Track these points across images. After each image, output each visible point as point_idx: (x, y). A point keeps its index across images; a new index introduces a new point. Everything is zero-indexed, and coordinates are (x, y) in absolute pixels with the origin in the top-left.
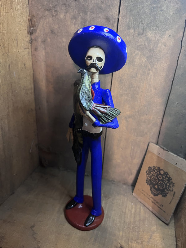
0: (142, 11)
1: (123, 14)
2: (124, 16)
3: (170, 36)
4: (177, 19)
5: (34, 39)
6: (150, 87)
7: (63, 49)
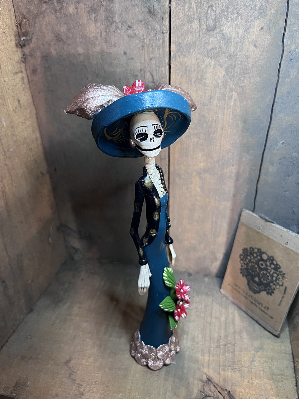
5: (28, 54)
6: (235, 119)
7: (81, 67)
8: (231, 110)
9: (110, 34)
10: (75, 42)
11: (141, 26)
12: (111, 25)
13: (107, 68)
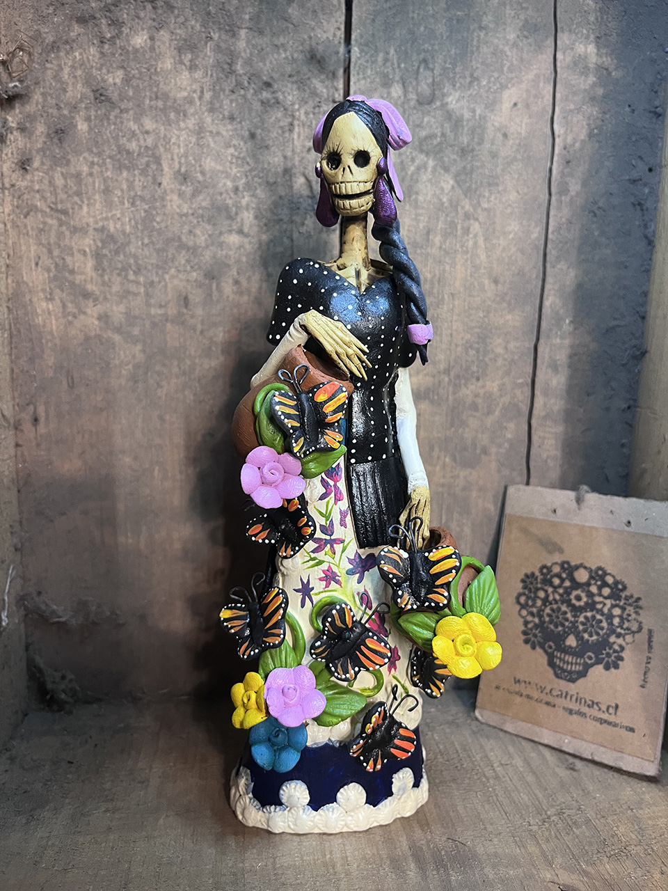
1: (361, 37)
2: (367, 45)
3: (515, 104)
4: (531, 54)
6: (476, 275)
7: (147, 159)
8: (469, 255)
9: (222, 97)
10: (139, 106)
11: (289, 85)
12: (227, 77)
13: (209, 164)
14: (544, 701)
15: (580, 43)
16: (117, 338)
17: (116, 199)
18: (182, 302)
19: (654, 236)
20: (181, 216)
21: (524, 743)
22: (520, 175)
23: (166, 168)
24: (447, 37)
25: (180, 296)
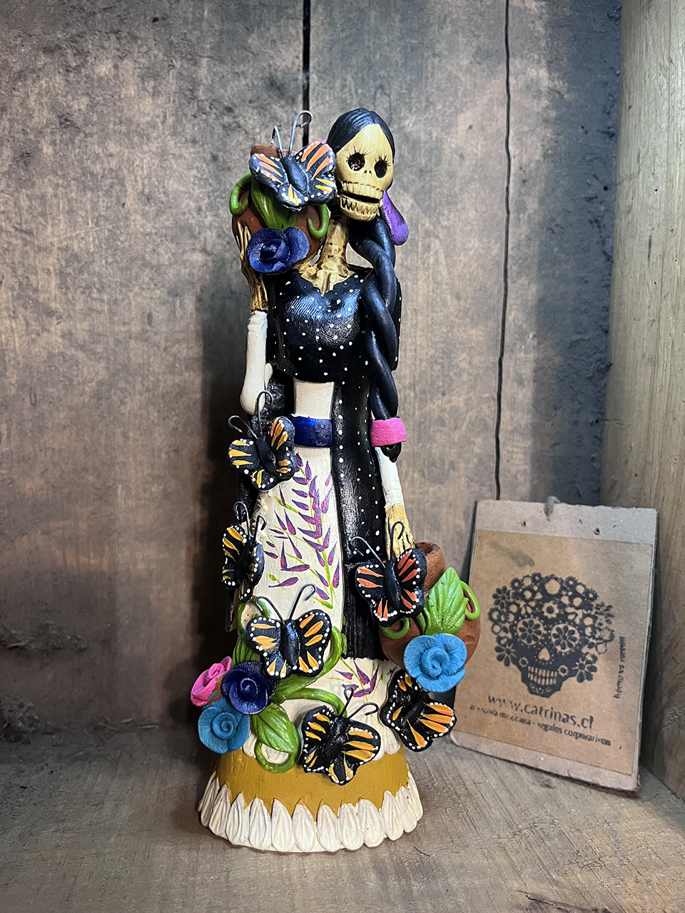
0: (378, 56)
1: (319, 65)
2: (324, 72)
3: (471, 127)
4: (484, 79)
6: (439, 291)
7: (110, 181)
8: (430, 271)
9: (184, 122)
10: (103, 130)
11: (250, 110)
12: (189, 103)
13: (172, 185)
14: (518, 719)
15: (532, 68)
16: (80, 355)
17: (80, 219)
18: (146, 320)
19: (612, 252)
20: (145, 235)
21: (499, 763)
22: (478, 194)
23: (130, 190)
24: (403, 64)
25: (143, 313)
